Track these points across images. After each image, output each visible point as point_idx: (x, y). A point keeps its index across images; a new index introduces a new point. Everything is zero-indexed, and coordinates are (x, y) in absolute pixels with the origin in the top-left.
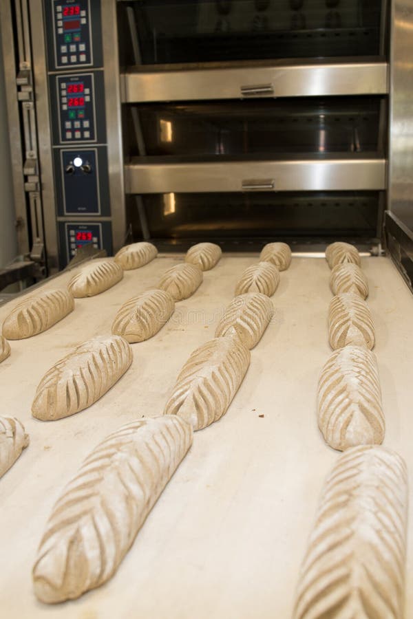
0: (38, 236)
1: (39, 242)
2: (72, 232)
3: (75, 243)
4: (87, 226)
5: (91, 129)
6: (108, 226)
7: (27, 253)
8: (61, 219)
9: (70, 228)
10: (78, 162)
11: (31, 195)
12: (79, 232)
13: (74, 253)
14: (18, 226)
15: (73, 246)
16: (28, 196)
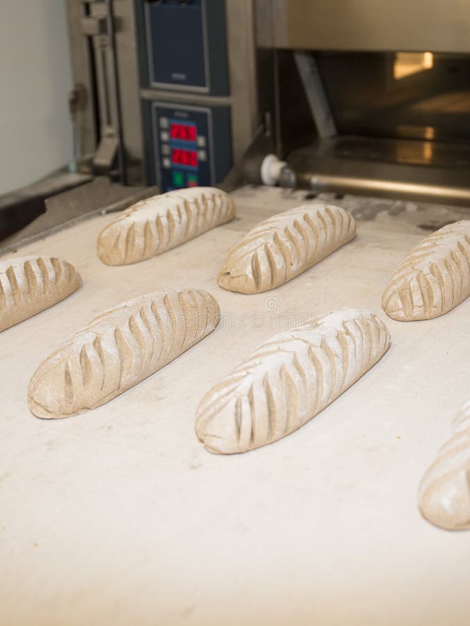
0: (109, 123)
1: (110, 136)
2: (164, 122)
3: (169, 143)
4: (190, 113)
6: (224, 116)
7: (88, 156)
8: (147, 94)
9: (161, 112)
11: (97, 42)
12: (176, 123)
13: (167, 163)
14: (76, 102)
15: (166, 150)
16: (90, 39)
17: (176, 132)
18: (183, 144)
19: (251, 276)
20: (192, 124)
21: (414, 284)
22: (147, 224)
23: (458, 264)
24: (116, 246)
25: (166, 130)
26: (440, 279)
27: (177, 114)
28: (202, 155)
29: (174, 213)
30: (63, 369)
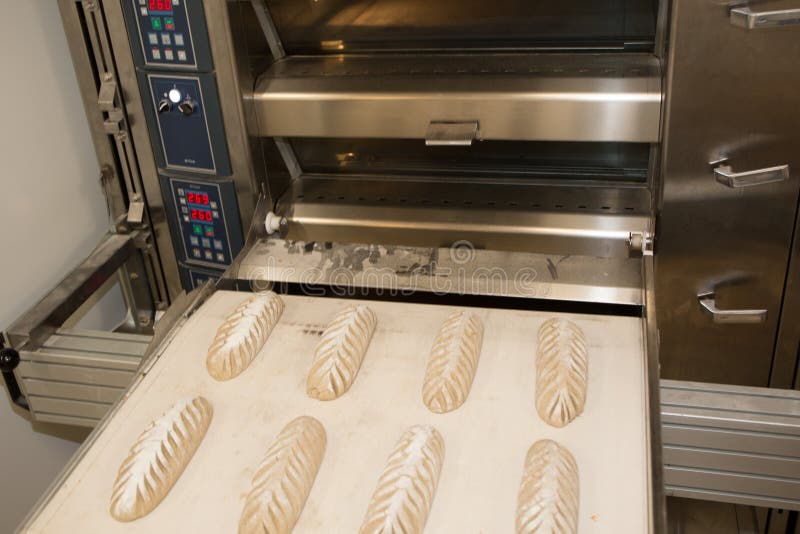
0: (135, 191)
2: (181, 191)
3: (187, 206)
4: (201, 185)
5: (186, 47)
6: (231, 188)
8: (163, 172)
9: (178, 185)
10: (175, 96)
11: (118, 138)
12: (191, 192)
13: (187, 219)
14: (105, 177)
15: (185, 210)
16: (112, 137)
17: (191, 198)
18: (199, 207)
19: (332, 390)
20: (205, 194)
21: (444, 390)
22: (240, 347)
23: (465, 366)
24: (224, 368)
25: (183, 197)
26: (459, 383)
27: (191, 186)
28: (215, 214)
29: (254, 331)
30: (261, 526)
